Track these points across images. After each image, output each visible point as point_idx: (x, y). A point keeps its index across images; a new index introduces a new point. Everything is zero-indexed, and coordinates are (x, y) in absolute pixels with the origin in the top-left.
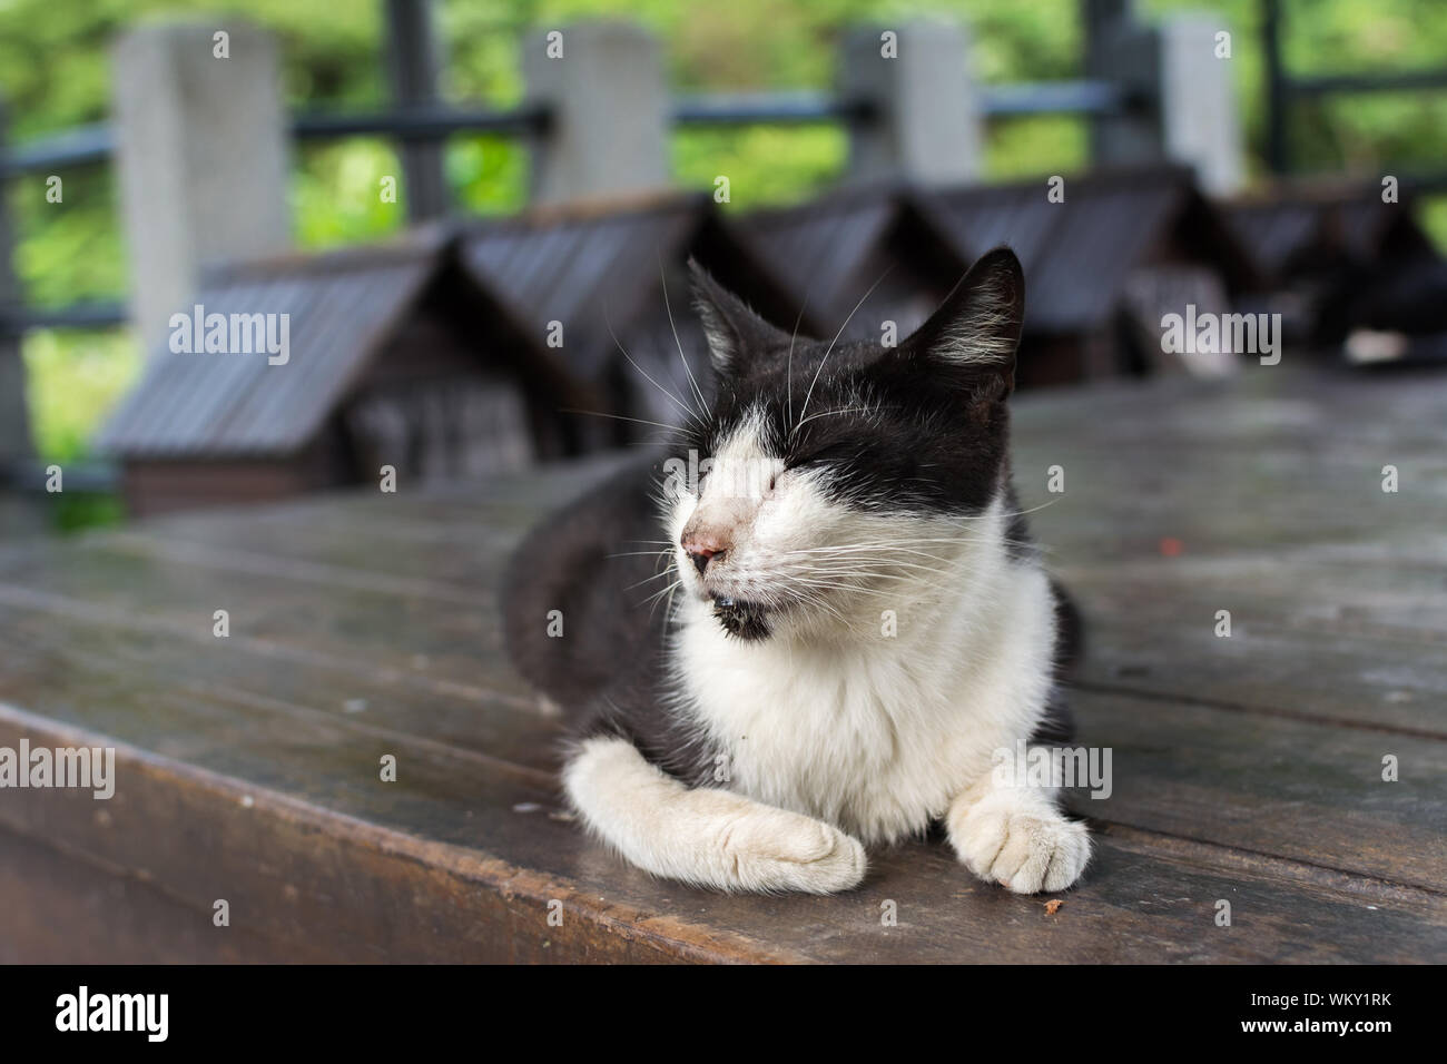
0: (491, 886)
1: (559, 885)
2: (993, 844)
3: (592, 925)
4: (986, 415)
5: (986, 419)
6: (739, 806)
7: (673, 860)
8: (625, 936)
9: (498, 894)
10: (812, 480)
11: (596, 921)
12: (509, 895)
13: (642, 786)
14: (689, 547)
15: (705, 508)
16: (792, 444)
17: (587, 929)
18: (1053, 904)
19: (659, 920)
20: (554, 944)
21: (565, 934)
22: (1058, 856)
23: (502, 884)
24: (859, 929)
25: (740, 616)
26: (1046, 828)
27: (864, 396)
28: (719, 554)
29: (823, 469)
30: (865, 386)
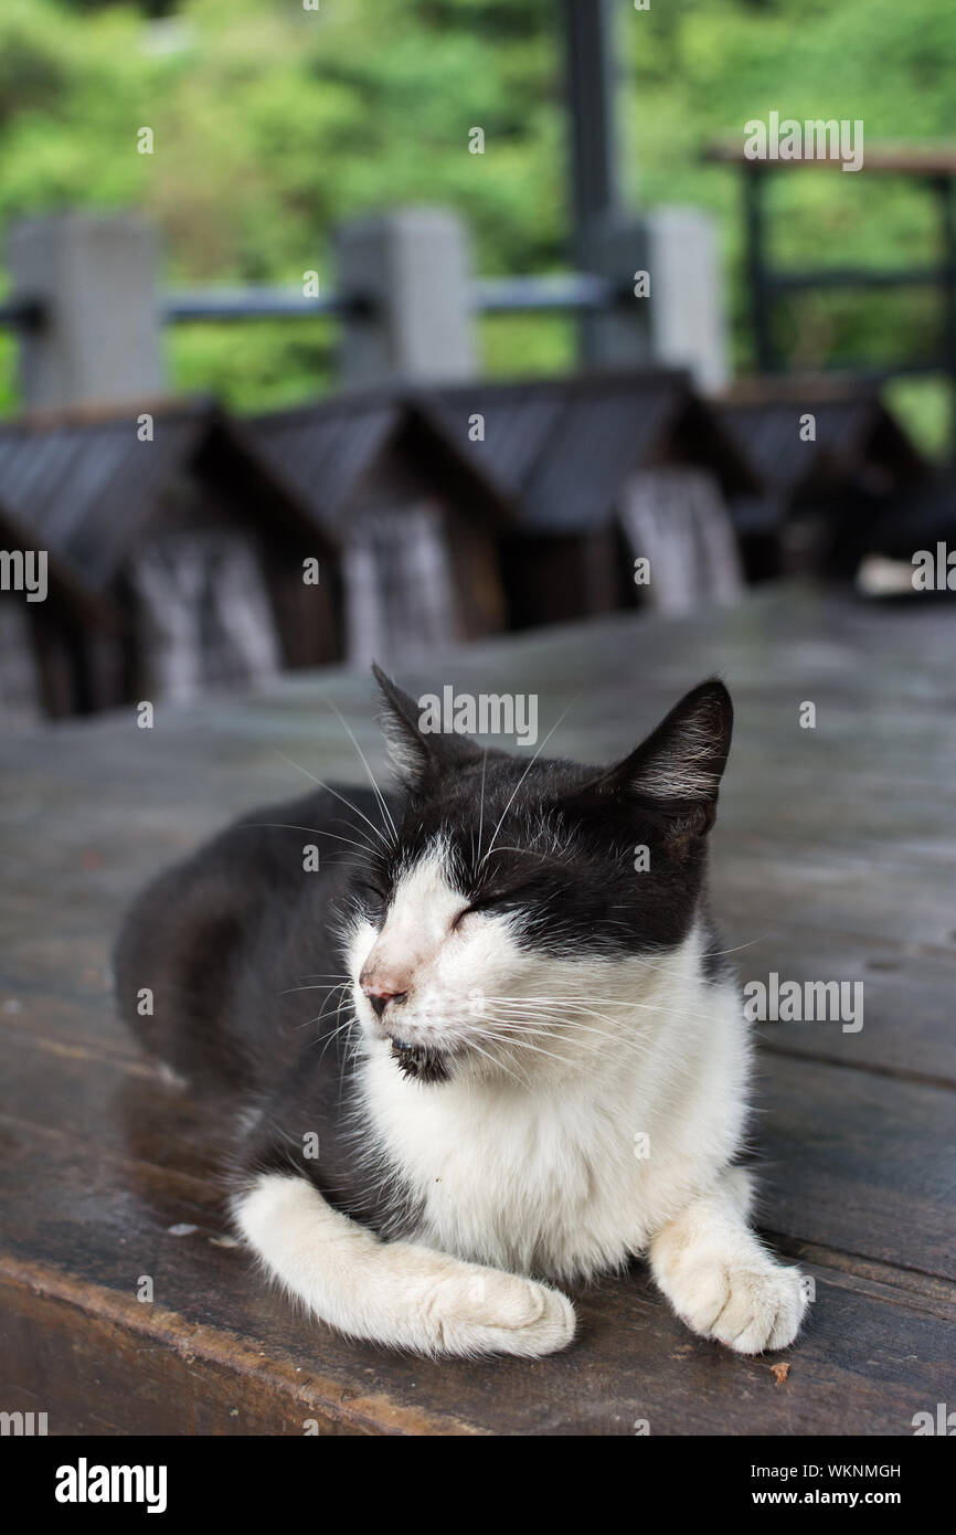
0: (167, 1344)
1: (247, 1350)
2: (716, 1303)
3: (291, 1402)
4: (685, 848)
5: (684, 854)
6: (440, 1268)
7: (370, 1323)
8: (330, 1416)
9: (176, 1354)
10: (503, 925)
11: (295, 1397)
12: (189, 1357)
13: (332, 1240)
14: (367, 988)
15: (384, 946)
16: (478, 878)
17: (284, 1403)
18: (781, 1368)
19: (368, 1400)
20: (243, 1414)
21: (257, 1406)
22: (782, 1315)
23: (180, 1343)
24: (587, 1412)
25: (418, 1059)
26: (767, 1284)
27: (553, 826)
28: (400, 997)
29: (516, 913)
30: (555, 816)
